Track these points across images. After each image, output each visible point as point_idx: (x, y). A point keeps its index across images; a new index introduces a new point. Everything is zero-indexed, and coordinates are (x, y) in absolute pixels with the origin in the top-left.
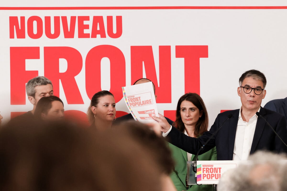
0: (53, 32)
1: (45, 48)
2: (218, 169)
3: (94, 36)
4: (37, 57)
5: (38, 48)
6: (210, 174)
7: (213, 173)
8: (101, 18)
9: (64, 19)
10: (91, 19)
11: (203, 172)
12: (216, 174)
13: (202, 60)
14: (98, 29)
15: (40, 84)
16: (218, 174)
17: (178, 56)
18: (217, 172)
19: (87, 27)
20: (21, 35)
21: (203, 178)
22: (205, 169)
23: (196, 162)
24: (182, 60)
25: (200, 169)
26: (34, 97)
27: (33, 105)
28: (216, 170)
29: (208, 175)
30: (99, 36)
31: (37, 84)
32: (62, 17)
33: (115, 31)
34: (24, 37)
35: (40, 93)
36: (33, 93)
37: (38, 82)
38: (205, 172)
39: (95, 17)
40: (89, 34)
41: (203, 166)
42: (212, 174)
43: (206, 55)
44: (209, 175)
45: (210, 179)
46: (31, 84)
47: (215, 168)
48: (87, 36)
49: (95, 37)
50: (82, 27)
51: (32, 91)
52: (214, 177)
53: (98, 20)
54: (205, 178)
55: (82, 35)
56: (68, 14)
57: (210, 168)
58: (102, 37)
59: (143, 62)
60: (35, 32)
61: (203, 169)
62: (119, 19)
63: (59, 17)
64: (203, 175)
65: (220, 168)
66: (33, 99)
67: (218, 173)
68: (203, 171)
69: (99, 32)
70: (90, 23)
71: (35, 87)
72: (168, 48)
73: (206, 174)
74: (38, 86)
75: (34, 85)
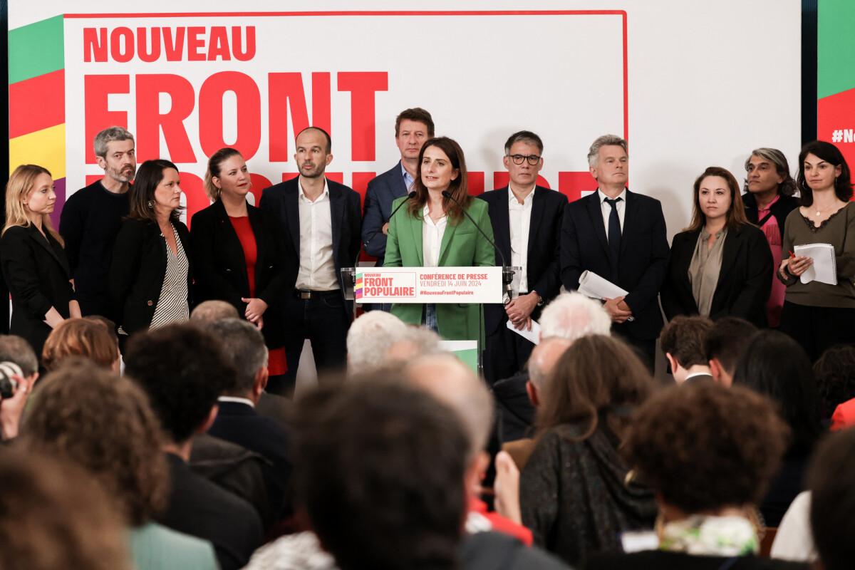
0: (149, 51)
1: (138, 77)
2: (389, 281)
3: (212, 57)
4: (126, 90)
5: (127, 77)
6: (376, 287)
7: (381, 286)
8: (224, 29)
9: (167, 31)
10: (208, 31)
11: (366, 285)
12: (384, 288)
13: (378, 95)
14: (219, 46)
15: (115, 138)
16: (388, 288)
17: (341, 88)
18: (386, 285)
19: (202, 43)
20: (101, 57)
21: (366, 295)
22: (368, 281)
23: (355, 270)
24: (348, 94)
25: (361, 281)
26: (105, 158)
27: (103, 169)
28: (384, 281)
29: (372, 289)
30: (219, 57)
31: (110, 138)
32: (163, 28)
33: (244, 50)
34: (106, 60)
35: (114, 151)
36: (104, 151)
37: (112, 135)
38: (368, 285)
39: (214, 29)
40: (205, 55)
41: (366, 275)
42: (378, 289)
43: (385, 88)
44: (375, 289)
45: (376, 296)
46: (102, 138)
47: (383, 279)
48: (202, 57)
49: (214, 59)
50: (194, 44)
51: (103, 149)
52: (382, 293)
53: (218, 32)
54: (369, 294)
55: (193, 56)
56: (173, 24)
57: (375, 278)
58: (224, 59)
59: (288, 98)
60: (123, 51)
61: (366, 279)
62: (251, 31)
63: (159, 28)
64: (366, 289)
65: (391, 279)
66: (103, 161)
67: (389, 286)
68: (366, 283)
69: (219, 52)
70: (206, 37)
71: (107, 142)
72: (327, 75)
73: (370, 288)
74: (111, 142)
75: (105, 139)
